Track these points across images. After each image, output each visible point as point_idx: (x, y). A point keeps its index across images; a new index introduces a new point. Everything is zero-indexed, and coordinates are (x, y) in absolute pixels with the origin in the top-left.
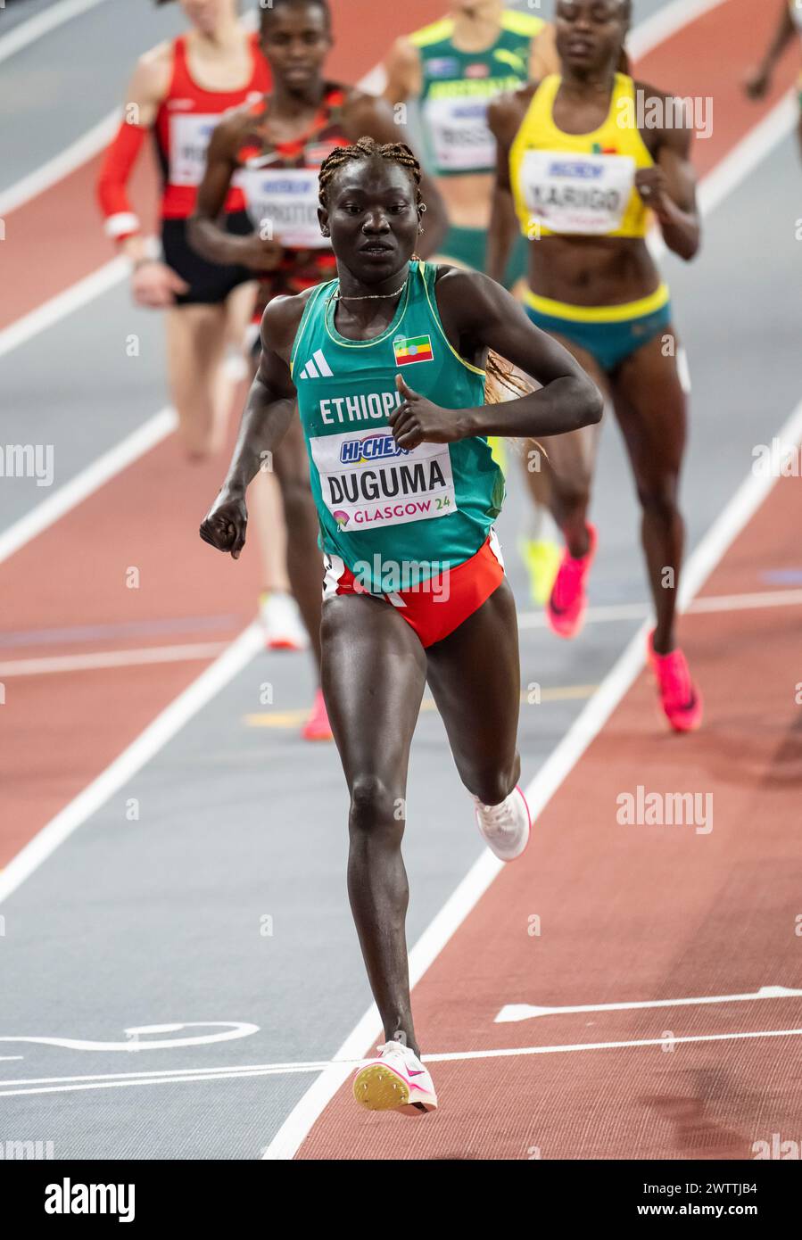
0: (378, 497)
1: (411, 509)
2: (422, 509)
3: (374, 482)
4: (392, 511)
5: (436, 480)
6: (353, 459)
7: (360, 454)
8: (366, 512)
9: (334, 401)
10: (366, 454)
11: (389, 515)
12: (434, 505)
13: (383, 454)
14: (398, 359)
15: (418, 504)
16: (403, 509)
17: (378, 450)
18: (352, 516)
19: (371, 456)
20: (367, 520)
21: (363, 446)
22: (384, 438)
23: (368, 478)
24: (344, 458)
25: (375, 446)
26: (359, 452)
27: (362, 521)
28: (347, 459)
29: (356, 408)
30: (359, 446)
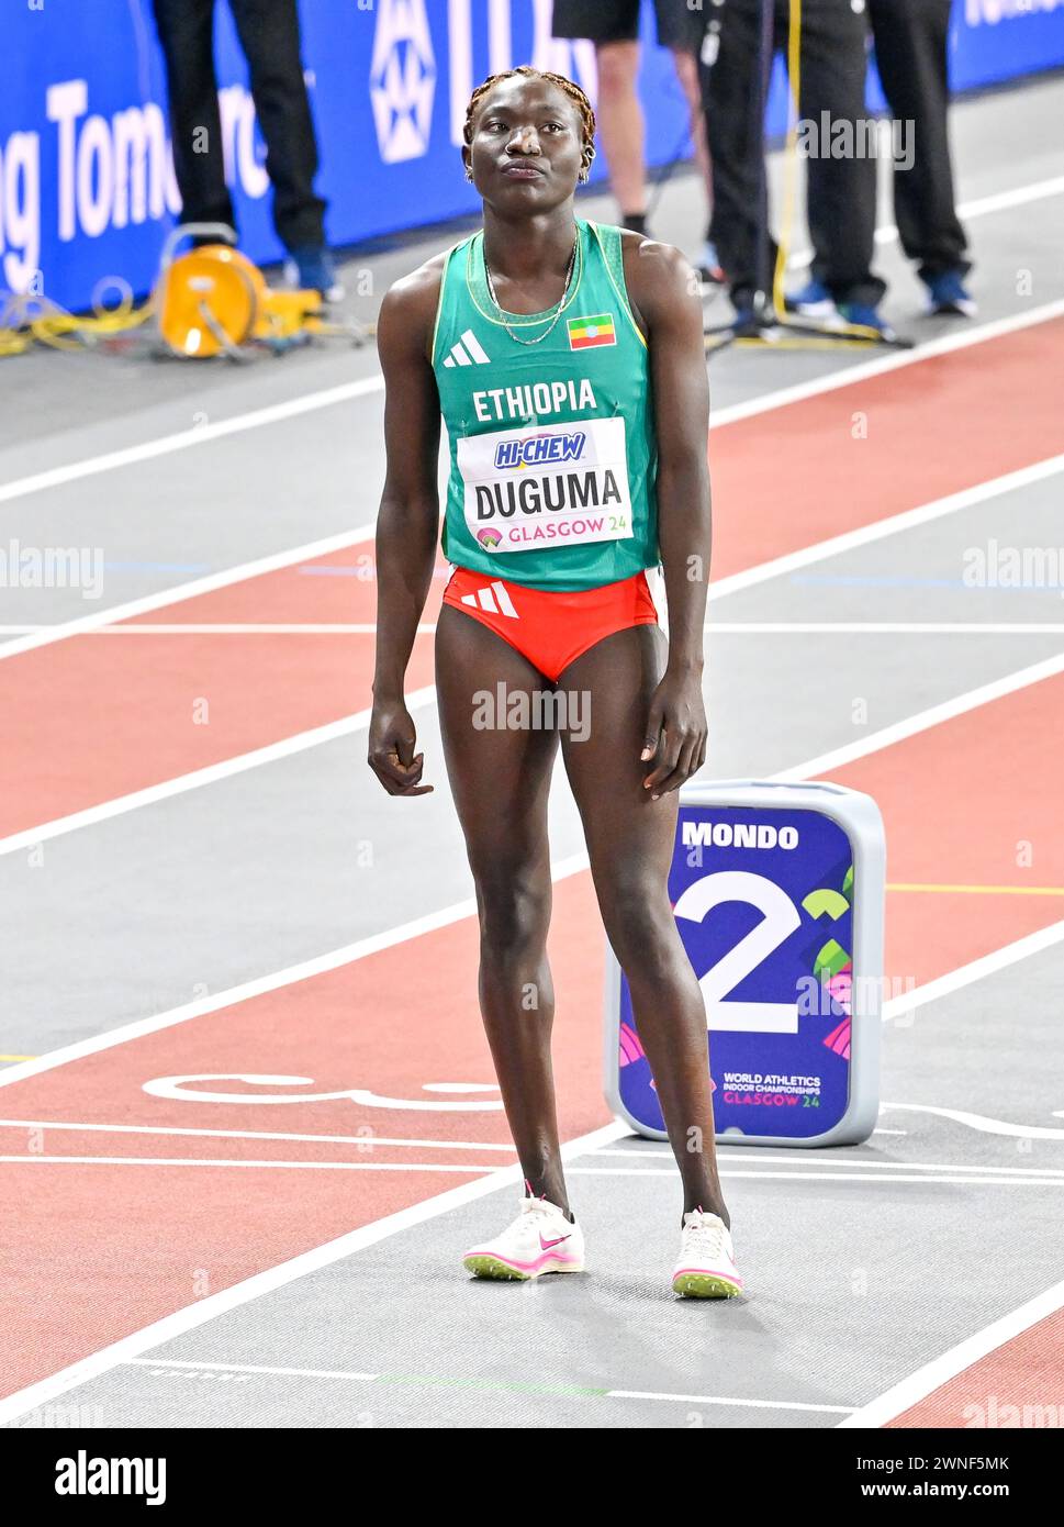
0: (539, 511)
1: (579, 527)
2: (593, 529)
3: (535, 492)
4: (555, 529)
5: (611, 494)
6: (510, 463)
7: (520, 457)
8: (524, 529)
9: (491, 393)
10: (527, 458)
11: (551, 534)
12: (607, 525)
13: (547, 459)
14: (573, 341)
15: (588, 521)
16: (569, 527)
17: (541, 453)
18: (505, 534)
19: (533, 461)
20: (525, 539)
21: (523, 448)
22: (550, 439)
23: (528, 487)
24: (500, 462)
25: (539, 449)
26: (518, 455)
27: (519, 539)
28: (503, 463)
29: (519, 401)
30: (519, 448)
